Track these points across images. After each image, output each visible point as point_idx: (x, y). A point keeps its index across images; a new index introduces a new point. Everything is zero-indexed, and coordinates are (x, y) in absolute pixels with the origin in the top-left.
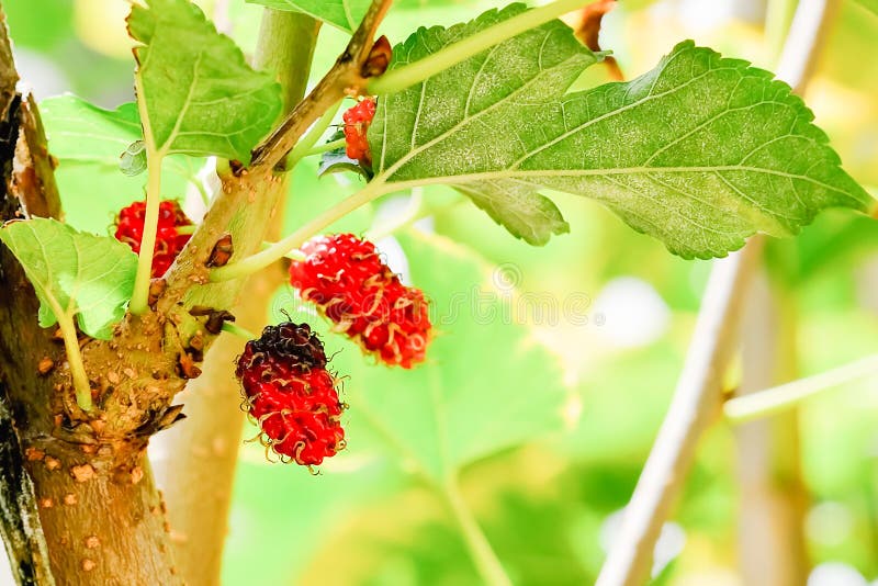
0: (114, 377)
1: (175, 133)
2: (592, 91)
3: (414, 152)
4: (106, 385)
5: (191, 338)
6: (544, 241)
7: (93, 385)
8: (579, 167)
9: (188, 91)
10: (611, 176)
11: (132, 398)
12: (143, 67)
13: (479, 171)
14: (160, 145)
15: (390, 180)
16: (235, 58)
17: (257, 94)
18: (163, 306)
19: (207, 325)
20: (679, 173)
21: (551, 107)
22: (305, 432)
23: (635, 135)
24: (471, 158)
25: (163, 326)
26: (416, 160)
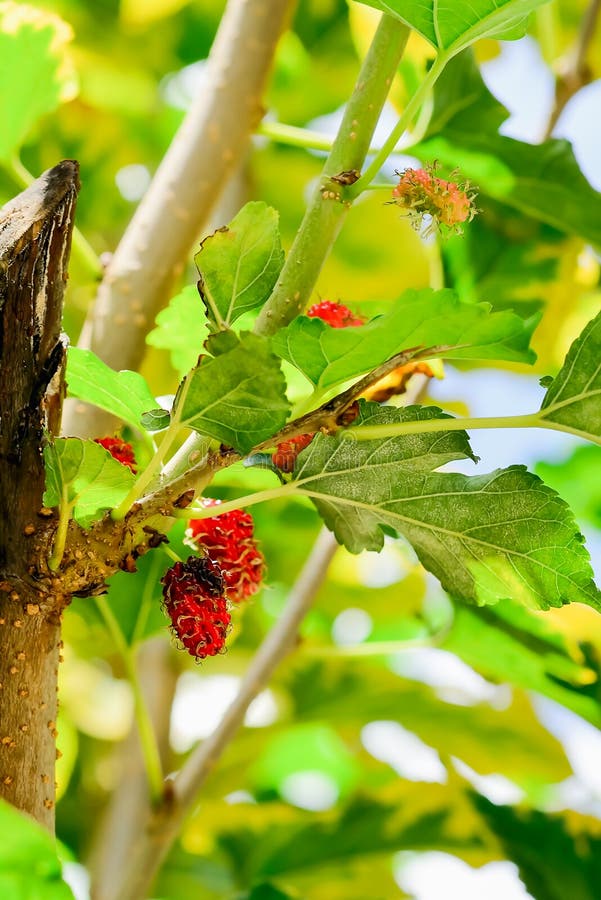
0: (79, 554)
1: (198, 416)
2: (446, 474)
3: (323, 475)
4: (72, 557)
5: (138, 546)
6: (357, 553)
7: (66, 556)
8: (420, 520)
9: (225, 394)
10: (437, 532)
11: (86, 572)
12: (200, 368)
13: (356, 500)
14: (183, 419)
15: (300, 487)
16: (280, 388)
17: (272, 413)
18: (133, 520)
19: (151, 540)
20: (482, 546)
21: (419, 477)
22: (207, 636)
23: (464, 512)
24: (356, 490)
25: (124, 533)
26: (321, 480)
